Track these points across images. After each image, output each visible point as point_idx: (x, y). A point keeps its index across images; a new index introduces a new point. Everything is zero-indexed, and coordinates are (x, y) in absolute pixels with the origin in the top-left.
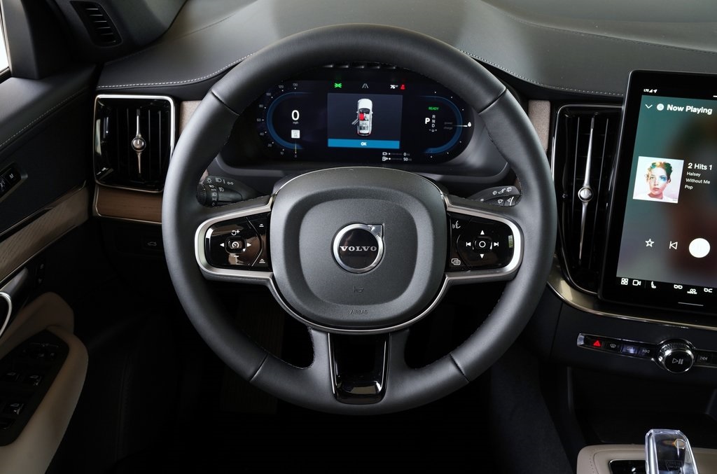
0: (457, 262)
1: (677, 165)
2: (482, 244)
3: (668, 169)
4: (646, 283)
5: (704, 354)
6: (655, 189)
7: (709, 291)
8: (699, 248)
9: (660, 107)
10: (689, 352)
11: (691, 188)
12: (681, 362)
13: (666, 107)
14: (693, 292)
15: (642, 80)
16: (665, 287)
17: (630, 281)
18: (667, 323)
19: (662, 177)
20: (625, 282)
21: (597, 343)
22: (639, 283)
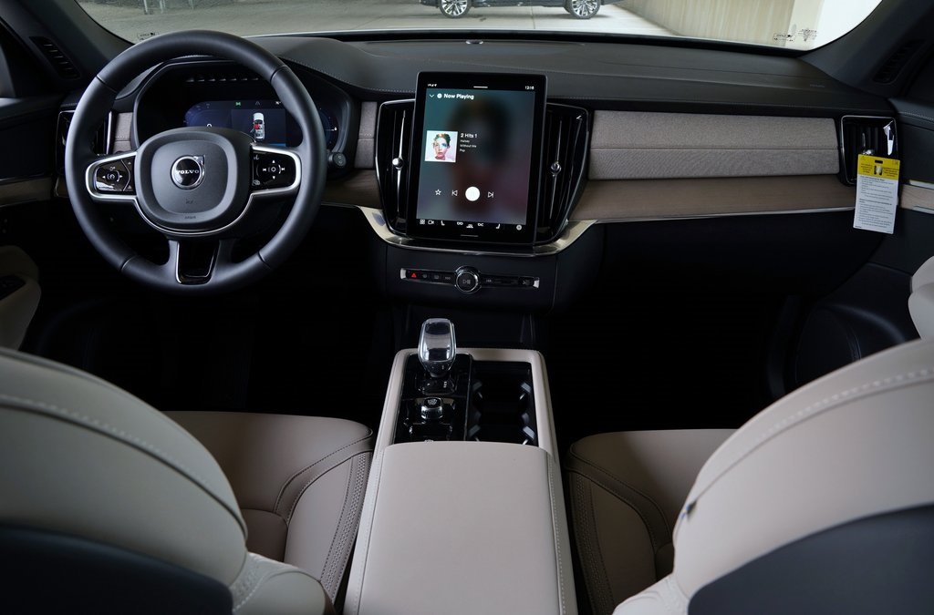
0: (258, 183)
1: (453, 135)
2: (273, 169)
3: (447, 138)
4: (438, 222)
5: (488, 277)
6: (439, 153)
7: (481, 225)
8: (473, 194)
9: (439, 96)
10: (476, 277)
11: (464, 151)
12: (468, 282)
13: (443, 96)
14: (470, 226)
15: (426, 79)
16: (451, 224)
17: (426, 221)
19: (444, 145)
20: (422, 222)
21: (414, 275)
22: (433, 222)
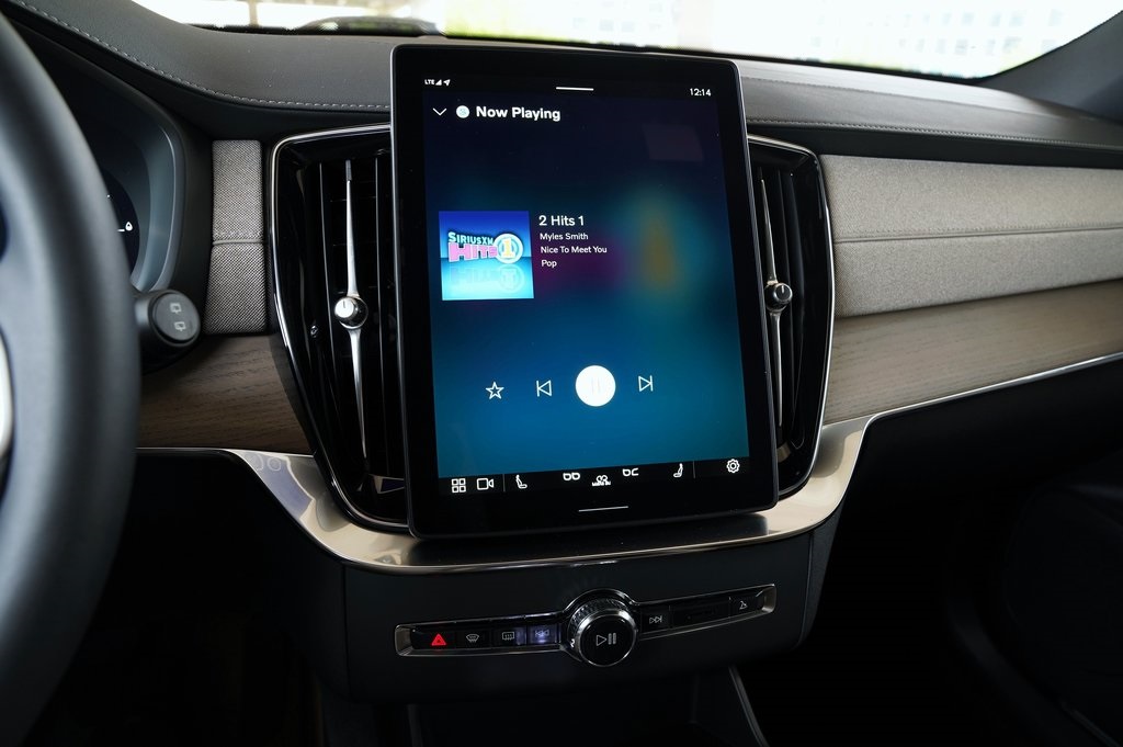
4: (505, 481)
5: (656, 610)
7: (632, 473)
8: (596, 386)
9: (463, 112)
10: (625, 615)
11: (553, 264)
12: (612, 638)
13: (473, 111)
14: (602, 481)
16: (545, 482)
17: (471, 482)
18: (576, 560)
20: (459, 486)
21: (438, 640)
22: (490, 484)
